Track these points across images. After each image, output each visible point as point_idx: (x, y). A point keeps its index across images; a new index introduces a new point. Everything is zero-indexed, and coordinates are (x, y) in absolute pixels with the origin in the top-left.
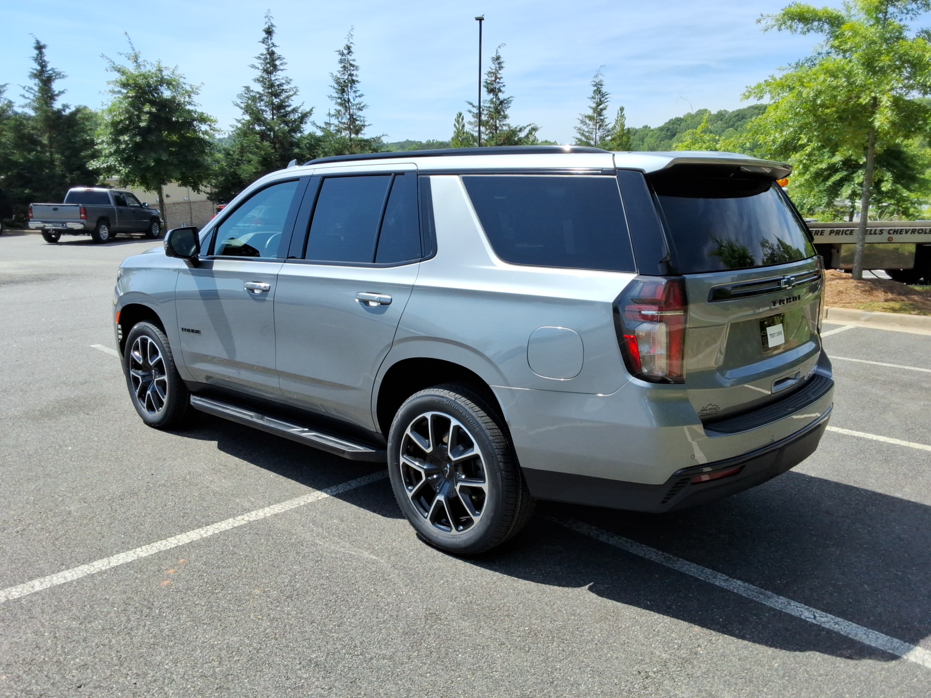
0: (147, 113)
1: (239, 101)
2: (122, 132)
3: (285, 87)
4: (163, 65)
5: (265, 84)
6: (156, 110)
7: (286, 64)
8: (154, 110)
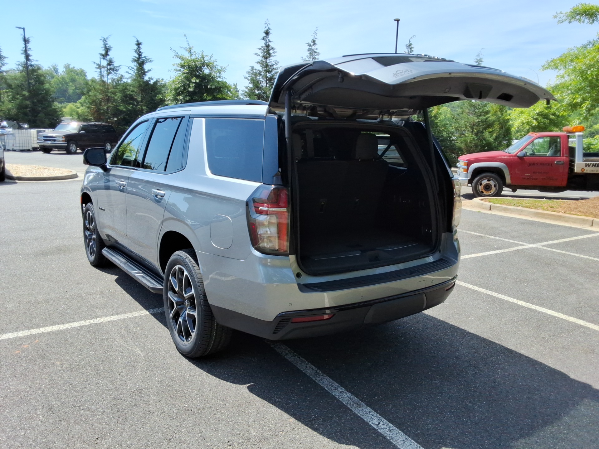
0: (194, 83)
1: (247, 75)
2: (179, 94)
3: (275, 67)
4: (205, 54)
5: (263, 65)
6: (199, 81)
7: (276, 52)
8: (198, 81)
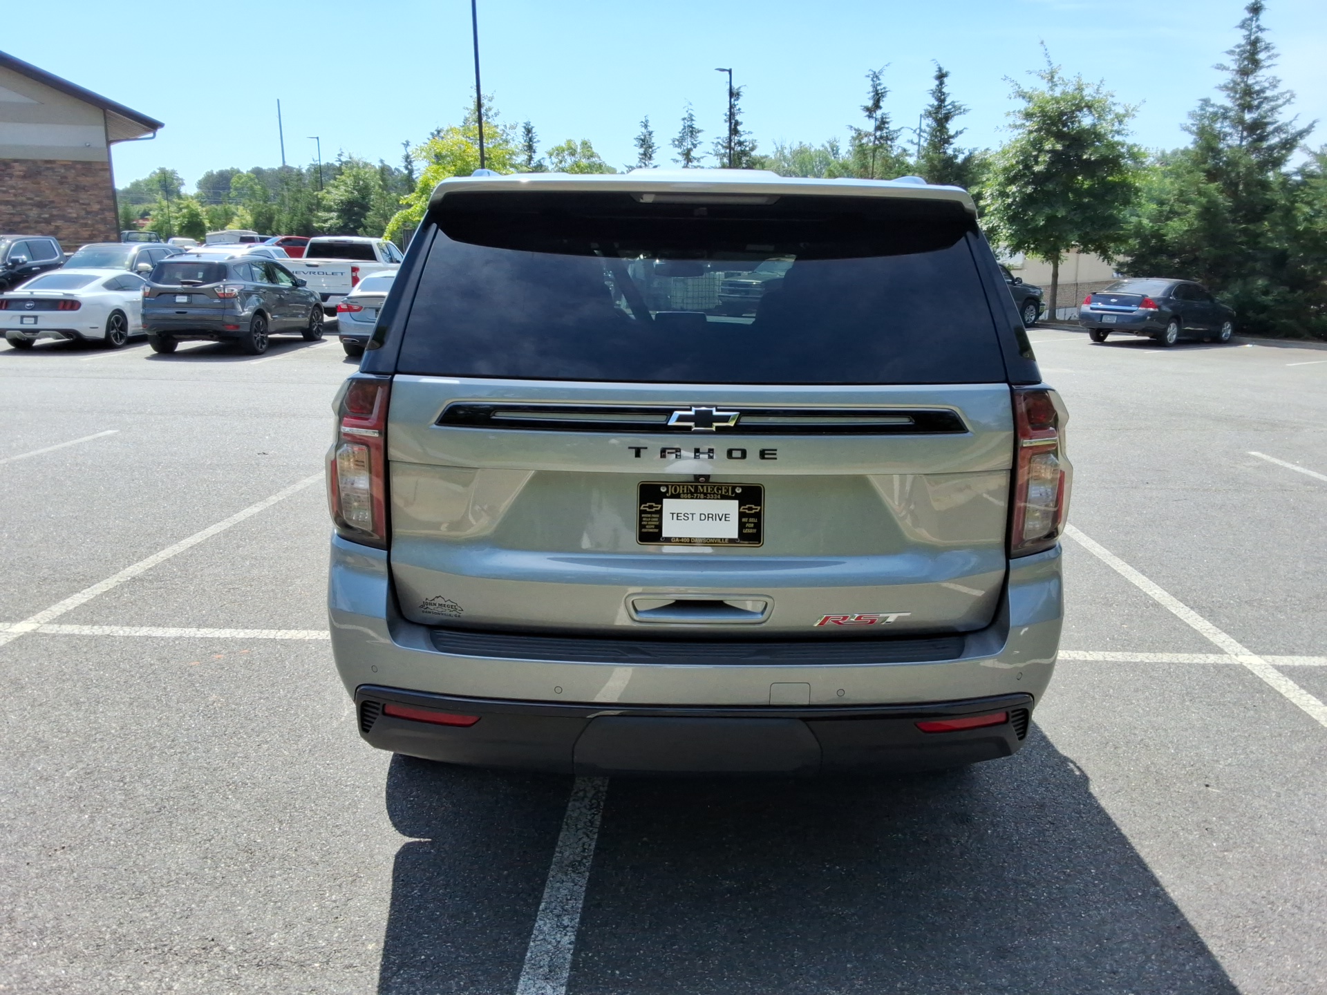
0: (1048, 152)
1: (1189, 122)
2: (1011, 181)
3: (1268, 93)
4: (1084, 81)
5: (1236, 92)
6: (1063, 146)
7: (1277, 56)
8: (1059, 147)
